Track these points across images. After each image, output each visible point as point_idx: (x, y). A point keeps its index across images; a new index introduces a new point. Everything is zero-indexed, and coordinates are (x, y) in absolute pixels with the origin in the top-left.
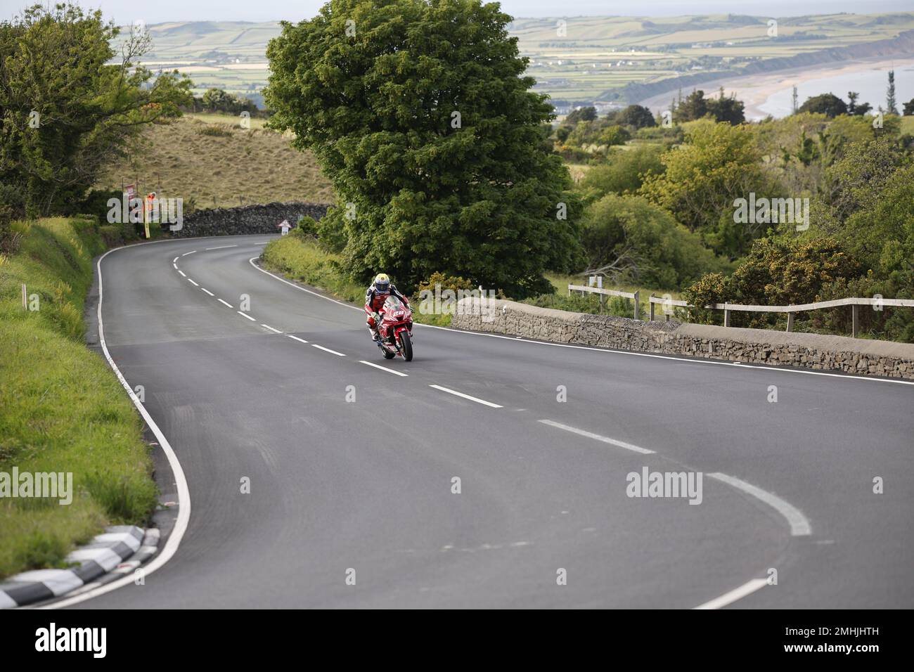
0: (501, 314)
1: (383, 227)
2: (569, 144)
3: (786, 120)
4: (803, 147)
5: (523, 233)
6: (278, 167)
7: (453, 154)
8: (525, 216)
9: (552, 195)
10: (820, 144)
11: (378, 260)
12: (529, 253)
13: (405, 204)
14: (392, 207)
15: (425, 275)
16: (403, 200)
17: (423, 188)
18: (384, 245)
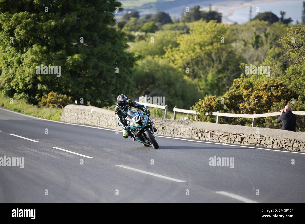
0: (90, 114)
1: (22, 66)
3: (245, 25)
4: (254, 39)
5: (101, 73)
7: (64, 26)
8: (103, 64)
9: (118, 53)
10: (264, 38)
11: (19, 84)
12: (104, 84)
13: (36, 53)
14: (28, 54)
15: (45, 94)
16: (35, 51)
17: (46, 45)
18: (22, 75)
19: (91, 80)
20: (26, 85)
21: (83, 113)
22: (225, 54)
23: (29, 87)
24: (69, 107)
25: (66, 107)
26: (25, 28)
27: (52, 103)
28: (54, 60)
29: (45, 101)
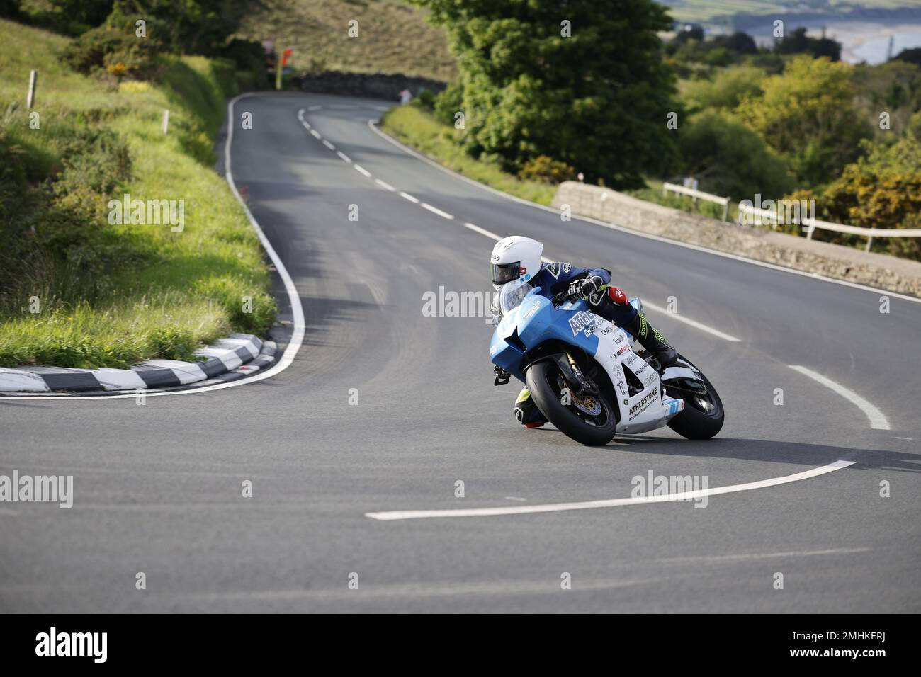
0: (600, 202)
1: (499, 108)
2: (676, 59)
4: (892, 92)
5: (627, 132)
11: (490, 138)
12: (630, 151)
14: (511, 90)
15: (531, 158)
16: (522, 85)
17: (542, 77)
18: (498, 124)
19: (609, 142)
21: (589, 199)
22: (838, 116)
23: (508, 144)
24: (568, 185)
25: (563, 184)
26: (510, 46)
27: (541, 175)
28: (553, 103)
29: (531, 170)
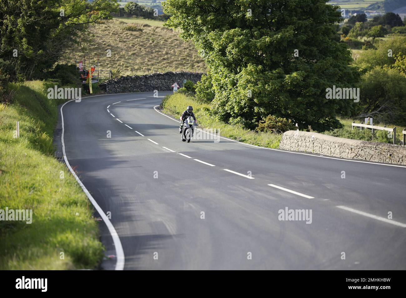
0: (311, 141)
1: (237, 87)
2: (350, 36)
6: (171, 50)
7: (280, 42)
8: (324, 81)
9: (340, 68)
11: (234, 107)
13: (250, 73)
14: (242, 75)
15: (263, 117)
16: (250, 70)
17: (261, 63)
18: (237, 98)
19: (312, 100)
20: (241, 108)
21: (303, 140)
23: (245, 110)
24: (289, 133)
25: (285, 133)
26: (237, 46)
27: (270, 128)
28: (271, 79)
29: (263, 125)
